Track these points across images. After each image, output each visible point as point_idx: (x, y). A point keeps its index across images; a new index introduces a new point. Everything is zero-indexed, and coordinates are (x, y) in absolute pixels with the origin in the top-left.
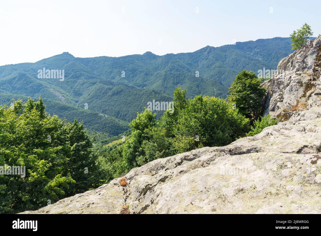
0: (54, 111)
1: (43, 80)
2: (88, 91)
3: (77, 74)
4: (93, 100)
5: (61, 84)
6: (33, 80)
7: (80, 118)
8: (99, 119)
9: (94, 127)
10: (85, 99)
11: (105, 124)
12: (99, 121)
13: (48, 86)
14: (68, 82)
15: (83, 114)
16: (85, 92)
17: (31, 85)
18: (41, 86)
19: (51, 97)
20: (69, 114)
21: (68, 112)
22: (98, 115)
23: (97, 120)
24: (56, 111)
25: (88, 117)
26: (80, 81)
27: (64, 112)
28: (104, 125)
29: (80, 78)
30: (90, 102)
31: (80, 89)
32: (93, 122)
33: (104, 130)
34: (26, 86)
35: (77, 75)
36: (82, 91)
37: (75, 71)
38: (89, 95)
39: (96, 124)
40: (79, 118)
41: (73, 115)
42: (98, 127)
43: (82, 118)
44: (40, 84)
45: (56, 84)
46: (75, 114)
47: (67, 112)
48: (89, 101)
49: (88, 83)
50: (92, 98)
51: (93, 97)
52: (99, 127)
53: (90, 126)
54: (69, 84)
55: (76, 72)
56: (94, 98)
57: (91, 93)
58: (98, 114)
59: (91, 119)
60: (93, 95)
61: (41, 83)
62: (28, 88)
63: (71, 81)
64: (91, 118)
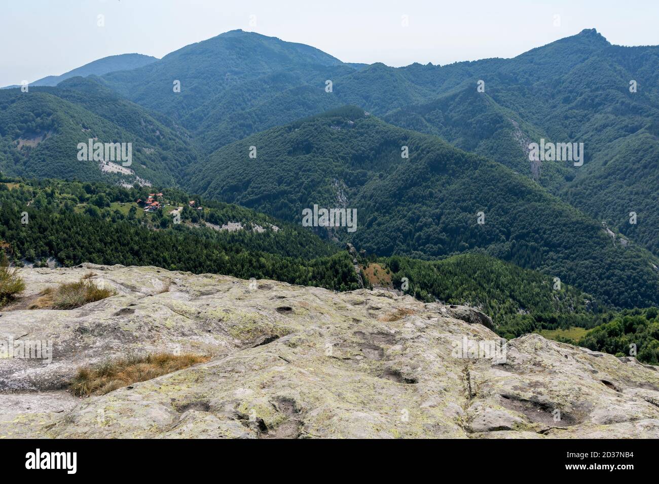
0: (493, 194)
1: (509, 108)
2: (606, 151)
3: (596, 96)
4: (609, 183)
5: (548, 123)
6: (487, 103)
7: (548, 227)
8: (598, 244)
9: (577, 265)
10: (590, 173)
11: (610, 265)
12: (597, 251)
13: (515, 124)
14: (566, 118)
15: (557, 220)
16: (598, 153)
17: (479, 117)
18: (499, 123)
19: (511, 154)
20: (524, 211)
21: (524, 204)
22: (599, 233)
23: (591, 246)
24: (498, 195)
25: (569, 232)
26: (598, 118)
27: (515, 201)
28: (608, 270)
29: (601, 107)
30: (599, 186)
31: (590, 143)
32: (577, 251)
33: (601, 282)
34: (469, 119)
35: (597, 100)
36: (594, 149)
37: (594, 87)
38: (605, 163)
39: (586, 260)
40: (546, 230)
41: (532, 217)
42: (586, 267)
43: (553, 228)
44: (499, 117)
45: (538, 119)
46: (539, 212)
47: (521, 202)
48: (598, 183)
49: (616, 127)
50: (609, 174)
51: (613, 173)
52: (589, 269)
53: (567, 258)
54: (568, 123)
55: (597, 89)
56: (614, 176)
57: (612, 159)
58: (599, 229)
59: (575, 239)
60: (616, 166)
61: (499, 115)
62: (471, 123)
63: (575, 117)
64: (575, 237)
